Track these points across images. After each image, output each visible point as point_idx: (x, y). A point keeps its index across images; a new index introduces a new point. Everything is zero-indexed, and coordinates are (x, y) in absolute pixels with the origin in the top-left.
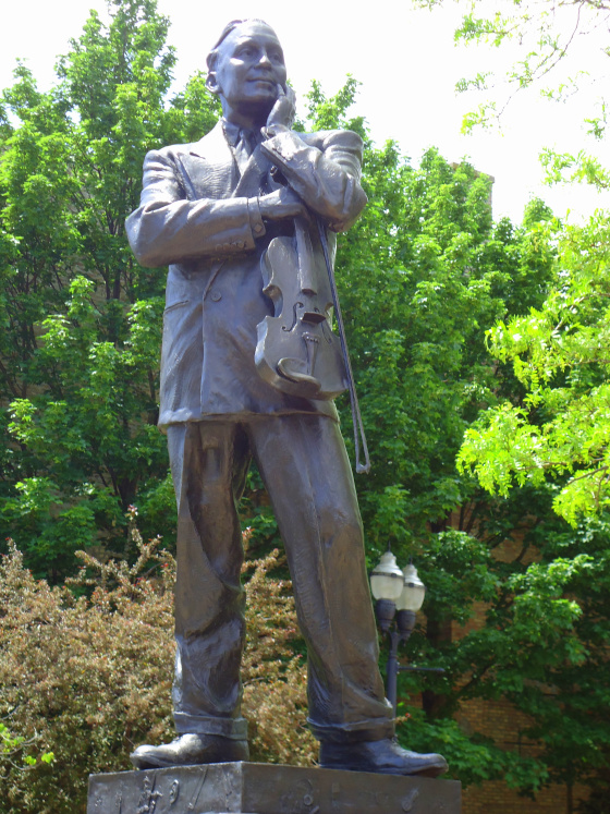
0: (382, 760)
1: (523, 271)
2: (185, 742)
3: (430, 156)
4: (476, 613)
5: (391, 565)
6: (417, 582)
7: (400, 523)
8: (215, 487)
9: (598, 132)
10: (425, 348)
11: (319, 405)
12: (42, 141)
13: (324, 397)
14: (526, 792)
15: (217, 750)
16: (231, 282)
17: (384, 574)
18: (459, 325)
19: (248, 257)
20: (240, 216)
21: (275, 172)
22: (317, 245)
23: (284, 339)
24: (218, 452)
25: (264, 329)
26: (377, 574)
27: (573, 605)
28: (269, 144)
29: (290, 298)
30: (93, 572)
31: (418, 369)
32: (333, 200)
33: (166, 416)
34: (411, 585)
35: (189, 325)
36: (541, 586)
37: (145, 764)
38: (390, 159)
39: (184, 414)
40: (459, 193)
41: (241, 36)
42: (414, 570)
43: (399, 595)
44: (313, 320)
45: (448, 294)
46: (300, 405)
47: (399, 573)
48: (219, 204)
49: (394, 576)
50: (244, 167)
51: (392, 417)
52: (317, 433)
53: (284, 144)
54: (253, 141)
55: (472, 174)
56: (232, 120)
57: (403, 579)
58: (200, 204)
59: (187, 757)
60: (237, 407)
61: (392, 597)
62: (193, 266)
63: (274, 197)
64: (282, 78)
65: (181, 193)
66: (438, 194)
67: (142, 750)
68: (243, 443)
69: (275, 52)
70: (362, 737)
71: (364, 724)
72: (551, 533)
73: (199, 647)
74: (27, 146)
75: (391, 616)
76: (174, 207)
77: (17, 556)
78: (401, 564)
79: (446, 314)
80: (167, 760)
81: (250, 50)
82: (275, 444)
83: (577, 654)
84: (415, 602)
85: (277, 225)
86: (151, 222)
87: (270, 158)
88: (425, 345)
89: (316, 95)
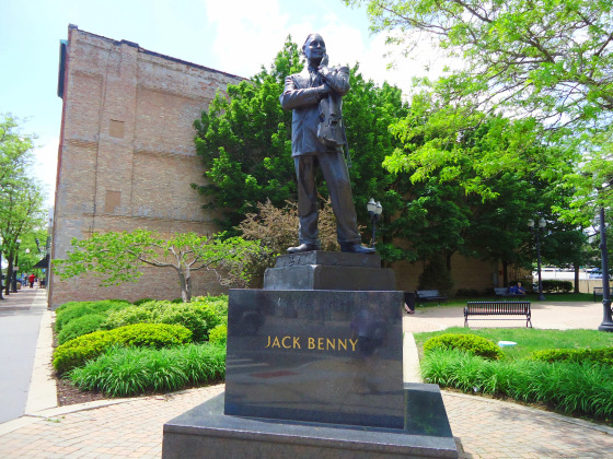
0: (358, 250)
2: (302, 246)
3: (385, 84)
4: (398, 214)
5: (373, 201)
6: (380, 206)
8: (308, 174)
9: (428, 69)
11: (338, 149)
12: (270, 85)
13: (339, 146)
14: (412, 262)
15: (311, 248)
16: (310, 114)
17: (371, 204)
19: (316, 106)
20: (312, 93)
21: (323, 79)
22: (336, 101)
23: (326, 129)
24: (309, 164)
25: (319, 126)
26: (369, 204)
28: (320, 71)
29: (327, 117)
30: (290, 206)
32: (339, 86)
33: (294, 154)
34: (378, 207)
35: (299, 127)
36: (416, 205)
37: (291, 252)
39: (298, 153)
40: (393, 94)
41: (313, 39)
42: (379, 203)
43: (375, 210)
44: (334, 123)
46: (331, 149)
48: (306, 90)
49: (373, 204)
50: (313, 79)
52: (337, 157)
53: (325, 71)
54: (316, 71)
55: (396, 88)
56: (310, 65)
57: (376, 205)
58: (300, 91)
59: (303, 250)
60: (313, 150)
61: (373, 210)
62: (300, 109)
63: (322, 87)
64: (325, 51)
65: (295, 87)
66: (387, 96)
67: (290, 249)
68: (316, 162)
69: (322, 44)
70: (352, 243)
71: (352, 240)
73: (305, 220)
74: (267, 87)
75: (373, 216)
76: (293, 91)
77: (269, 202)
78: (375, 201)
80: (297, 251)
81: (314, 43)
82: (325, 161)
83: (427, 224)
84: (380, 211)
85: (323, 95)
86: (286, 96)
87: (321, 75)
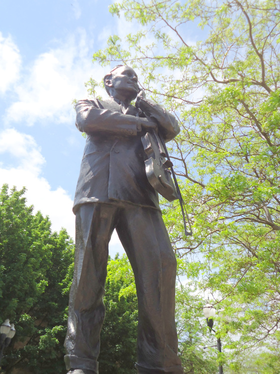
1: (58, 246)
5: (8, 323)
6: (14, 329)
7: (14, 310)
10: (33, 260)
17: (5, 326)
18: (41, 256)
26: (3, 325)
27: (57, 340)
31: (29, 265)
34: (12, 330)
38: (31, 210)
39: (95, 199)
42: (13, 325)
43: (8, 332)
45: (40, 247)
47: (10, 326)
49: (8, 326)
51: (19, 278)
57: (11, 327)
61: (6, 333)
72: (53, 318)
75: (4, 339)
78: (11, 323)
79: (38, 252)
81: (128, 73)
84: (11, 335)
88: (33, 259)
89: (14, 190)
